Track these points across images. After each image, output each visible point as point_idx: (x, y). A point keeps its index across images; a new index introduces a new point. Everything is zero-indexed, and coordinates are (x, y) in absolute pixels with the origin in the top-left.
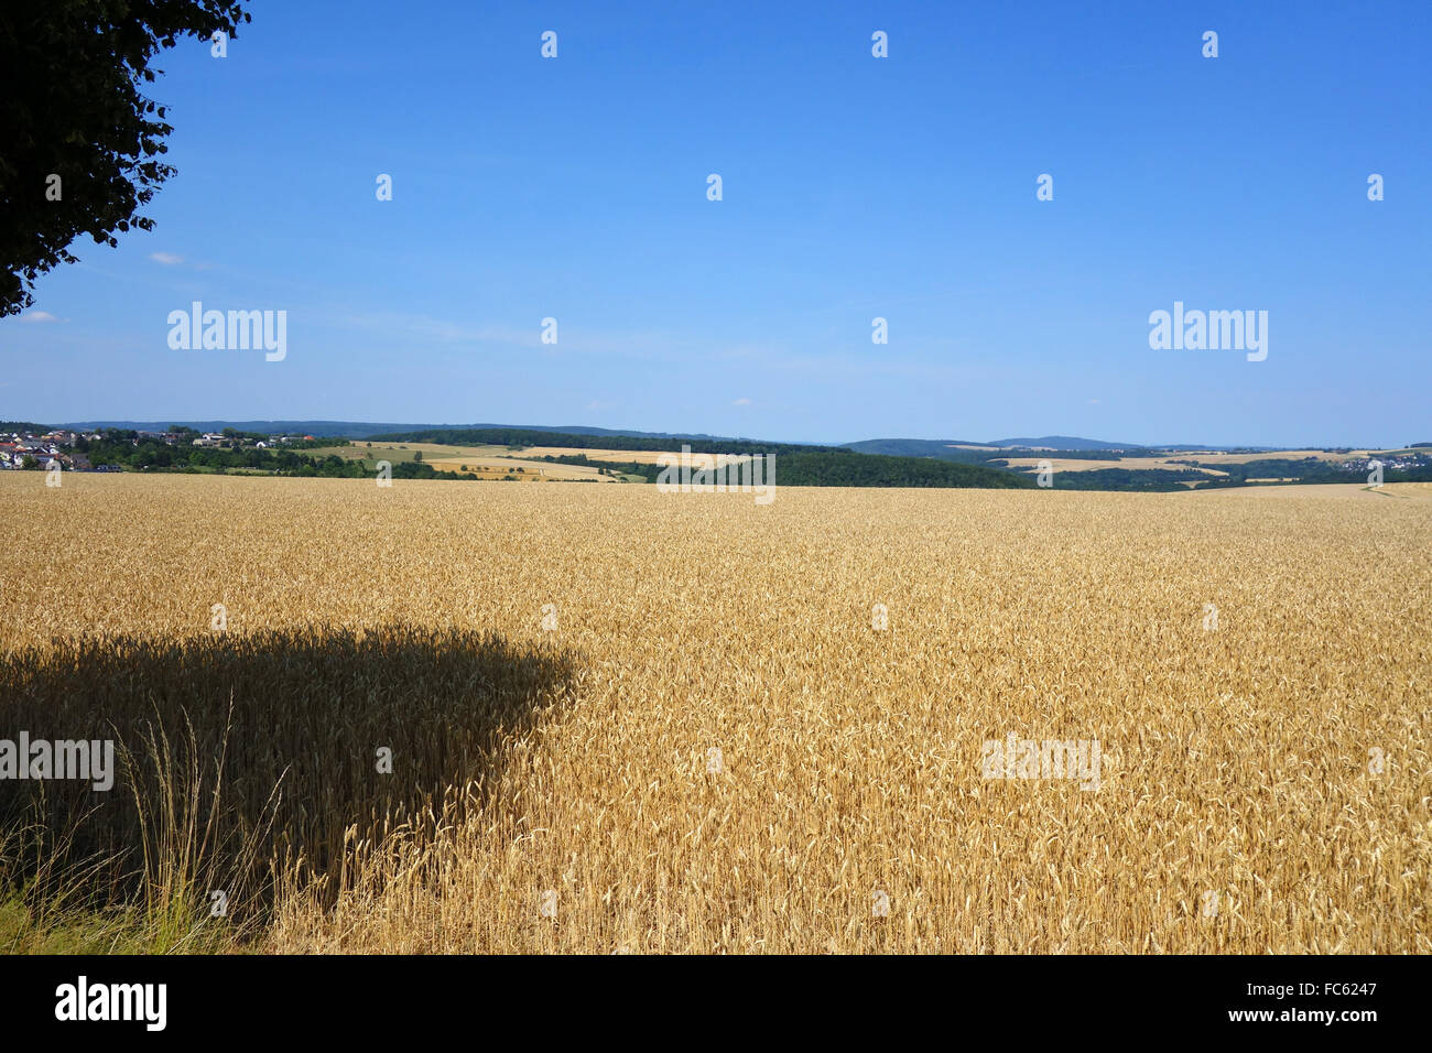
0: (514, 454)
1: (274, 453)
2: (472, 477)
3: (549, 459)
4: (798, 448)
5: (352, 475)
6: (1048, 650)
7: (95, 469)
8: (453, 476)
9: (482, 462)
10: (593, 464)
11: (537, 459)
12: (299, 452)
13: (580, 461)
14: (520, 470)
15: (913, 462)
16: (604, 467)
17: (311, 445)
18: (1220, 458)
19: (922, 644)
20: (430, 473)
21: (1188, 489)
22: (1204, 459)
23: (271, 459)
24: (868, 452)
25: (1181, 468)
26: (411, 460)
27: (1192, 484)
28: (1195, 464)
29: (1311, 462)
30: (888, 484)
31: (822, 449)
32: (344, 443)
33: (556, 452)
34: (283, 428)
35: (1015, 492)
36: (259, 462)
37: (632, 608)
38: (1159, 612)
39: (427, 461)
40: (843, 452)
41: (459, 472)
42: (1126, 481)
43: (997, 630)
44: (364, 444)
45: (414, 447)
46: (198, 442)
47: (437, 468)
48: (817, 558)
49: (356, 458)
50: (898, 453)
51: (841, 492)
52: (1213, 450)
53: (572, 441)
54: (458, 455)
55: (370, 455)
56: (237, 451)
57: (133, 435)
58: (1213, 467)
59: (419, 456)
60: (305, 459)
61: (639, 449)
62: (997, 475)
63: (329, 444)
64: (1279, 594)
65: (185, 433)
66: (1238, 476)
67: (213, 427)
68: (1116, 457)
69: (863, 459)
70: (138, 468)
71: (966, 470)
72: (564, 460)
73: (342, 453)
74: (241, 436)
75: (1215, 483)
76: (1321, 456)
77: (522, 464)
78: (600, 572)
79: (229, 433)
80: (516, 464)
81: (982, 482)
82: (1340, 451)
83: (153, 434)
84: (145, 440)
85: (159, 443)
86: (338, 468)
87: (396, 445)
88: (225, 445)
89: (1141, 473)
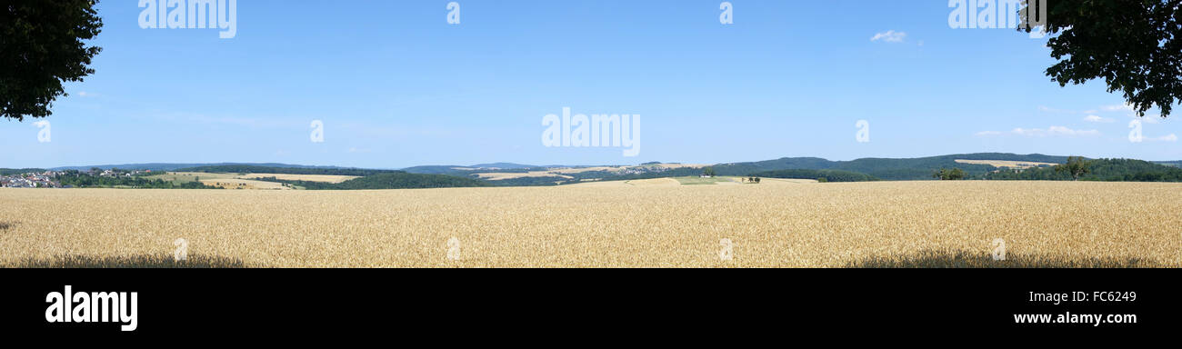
0: (242, 177)
1: (134, 178)
2: (222, 188)
3: (258, 179)
4: (380, 171)
5: (168, 188)
6: (500, 257)
7: (63, 187)
8: (213, 187)
9: (227, 181)
10: (279, 181)
11: (252, 179)
12: (144, 178)
13: (273, 180)
14: (244, 184)
15: (435, 176)
16: (285, 182)
17: (150, 174)
18: (570, 171)
19: (442, 258)
20: (202, 186)
21: (557, 184)
22: (563, 171)
23: (132, 181)
24: (413, 173)
25: (555, 175)
26: (194, 180)
27: (559, 183)
28: (560, 173)
29: (605, 172)
30: (424, 187)
31: (392, 171)
32: (164, 173)
33: (261, 176)
34: (138, 167)
35: (483, 188)
36: (127, 182)
37: (302, 248)
38: (546, 237)
39: (201, 181)
40: (402, 172)
41: (216, 185)
42: (531, 182)
43: (476, 250)
44: (172, 173)
45: (195, 174)
46: (102, 174)
47: (206, 184)
48: (391, 222)
49: (169, 180)
50: (427, 172)
51: (402, 191)
52: (567, 167)
53: (268, 171)
54: (215, 178)
55: (175, 178)
56: (118, 177)
57: (77, 172)
58: (567, 175)
59: (197, 178)
60: (147, 181)
61: (302, 174)
62: (475, 181)
63: (158, 174)
64: (594, 226)
65: (97, 170)
66: (577, 179)
67: (108, 167)
68: (527, 171)
69: (411, 175)
70: (79, 186)
71: (459, 179)
72: (265, 179)
73: (162, 177)
74: (120, 171)
75: (568, 182)
76: (609, 169)
77: (246, 182)
78: (286, 230)
79: (114, 170)
80: (242, 182)
81: (467, 185)
82: (616, 167)
83: (84, 171)
84: (81, 174)
85: (87, 175)
86: (161, 184)
87: (187, 173)
88: (113, 175)
89: (537, 178)
